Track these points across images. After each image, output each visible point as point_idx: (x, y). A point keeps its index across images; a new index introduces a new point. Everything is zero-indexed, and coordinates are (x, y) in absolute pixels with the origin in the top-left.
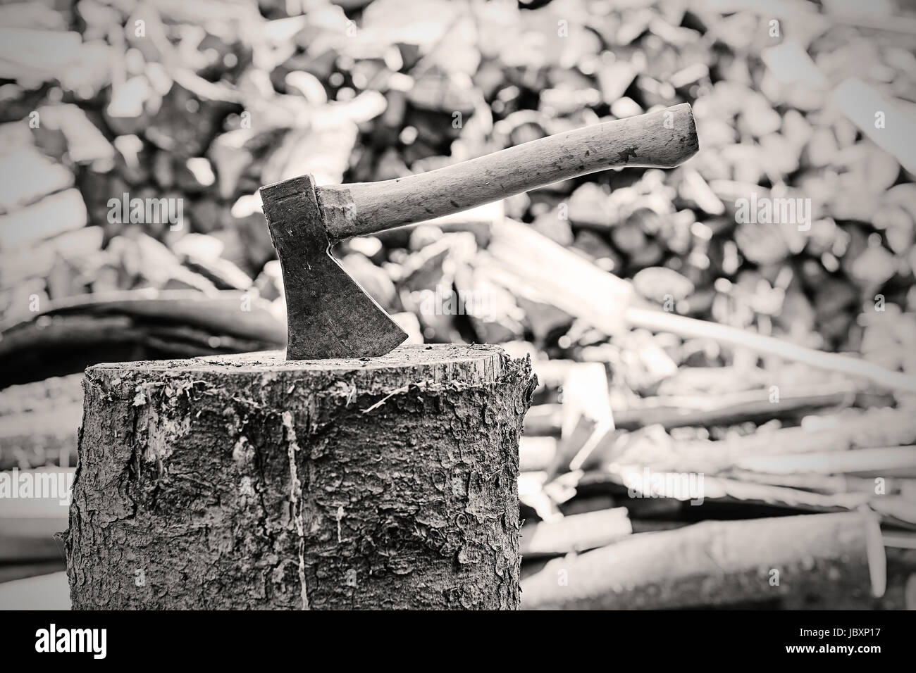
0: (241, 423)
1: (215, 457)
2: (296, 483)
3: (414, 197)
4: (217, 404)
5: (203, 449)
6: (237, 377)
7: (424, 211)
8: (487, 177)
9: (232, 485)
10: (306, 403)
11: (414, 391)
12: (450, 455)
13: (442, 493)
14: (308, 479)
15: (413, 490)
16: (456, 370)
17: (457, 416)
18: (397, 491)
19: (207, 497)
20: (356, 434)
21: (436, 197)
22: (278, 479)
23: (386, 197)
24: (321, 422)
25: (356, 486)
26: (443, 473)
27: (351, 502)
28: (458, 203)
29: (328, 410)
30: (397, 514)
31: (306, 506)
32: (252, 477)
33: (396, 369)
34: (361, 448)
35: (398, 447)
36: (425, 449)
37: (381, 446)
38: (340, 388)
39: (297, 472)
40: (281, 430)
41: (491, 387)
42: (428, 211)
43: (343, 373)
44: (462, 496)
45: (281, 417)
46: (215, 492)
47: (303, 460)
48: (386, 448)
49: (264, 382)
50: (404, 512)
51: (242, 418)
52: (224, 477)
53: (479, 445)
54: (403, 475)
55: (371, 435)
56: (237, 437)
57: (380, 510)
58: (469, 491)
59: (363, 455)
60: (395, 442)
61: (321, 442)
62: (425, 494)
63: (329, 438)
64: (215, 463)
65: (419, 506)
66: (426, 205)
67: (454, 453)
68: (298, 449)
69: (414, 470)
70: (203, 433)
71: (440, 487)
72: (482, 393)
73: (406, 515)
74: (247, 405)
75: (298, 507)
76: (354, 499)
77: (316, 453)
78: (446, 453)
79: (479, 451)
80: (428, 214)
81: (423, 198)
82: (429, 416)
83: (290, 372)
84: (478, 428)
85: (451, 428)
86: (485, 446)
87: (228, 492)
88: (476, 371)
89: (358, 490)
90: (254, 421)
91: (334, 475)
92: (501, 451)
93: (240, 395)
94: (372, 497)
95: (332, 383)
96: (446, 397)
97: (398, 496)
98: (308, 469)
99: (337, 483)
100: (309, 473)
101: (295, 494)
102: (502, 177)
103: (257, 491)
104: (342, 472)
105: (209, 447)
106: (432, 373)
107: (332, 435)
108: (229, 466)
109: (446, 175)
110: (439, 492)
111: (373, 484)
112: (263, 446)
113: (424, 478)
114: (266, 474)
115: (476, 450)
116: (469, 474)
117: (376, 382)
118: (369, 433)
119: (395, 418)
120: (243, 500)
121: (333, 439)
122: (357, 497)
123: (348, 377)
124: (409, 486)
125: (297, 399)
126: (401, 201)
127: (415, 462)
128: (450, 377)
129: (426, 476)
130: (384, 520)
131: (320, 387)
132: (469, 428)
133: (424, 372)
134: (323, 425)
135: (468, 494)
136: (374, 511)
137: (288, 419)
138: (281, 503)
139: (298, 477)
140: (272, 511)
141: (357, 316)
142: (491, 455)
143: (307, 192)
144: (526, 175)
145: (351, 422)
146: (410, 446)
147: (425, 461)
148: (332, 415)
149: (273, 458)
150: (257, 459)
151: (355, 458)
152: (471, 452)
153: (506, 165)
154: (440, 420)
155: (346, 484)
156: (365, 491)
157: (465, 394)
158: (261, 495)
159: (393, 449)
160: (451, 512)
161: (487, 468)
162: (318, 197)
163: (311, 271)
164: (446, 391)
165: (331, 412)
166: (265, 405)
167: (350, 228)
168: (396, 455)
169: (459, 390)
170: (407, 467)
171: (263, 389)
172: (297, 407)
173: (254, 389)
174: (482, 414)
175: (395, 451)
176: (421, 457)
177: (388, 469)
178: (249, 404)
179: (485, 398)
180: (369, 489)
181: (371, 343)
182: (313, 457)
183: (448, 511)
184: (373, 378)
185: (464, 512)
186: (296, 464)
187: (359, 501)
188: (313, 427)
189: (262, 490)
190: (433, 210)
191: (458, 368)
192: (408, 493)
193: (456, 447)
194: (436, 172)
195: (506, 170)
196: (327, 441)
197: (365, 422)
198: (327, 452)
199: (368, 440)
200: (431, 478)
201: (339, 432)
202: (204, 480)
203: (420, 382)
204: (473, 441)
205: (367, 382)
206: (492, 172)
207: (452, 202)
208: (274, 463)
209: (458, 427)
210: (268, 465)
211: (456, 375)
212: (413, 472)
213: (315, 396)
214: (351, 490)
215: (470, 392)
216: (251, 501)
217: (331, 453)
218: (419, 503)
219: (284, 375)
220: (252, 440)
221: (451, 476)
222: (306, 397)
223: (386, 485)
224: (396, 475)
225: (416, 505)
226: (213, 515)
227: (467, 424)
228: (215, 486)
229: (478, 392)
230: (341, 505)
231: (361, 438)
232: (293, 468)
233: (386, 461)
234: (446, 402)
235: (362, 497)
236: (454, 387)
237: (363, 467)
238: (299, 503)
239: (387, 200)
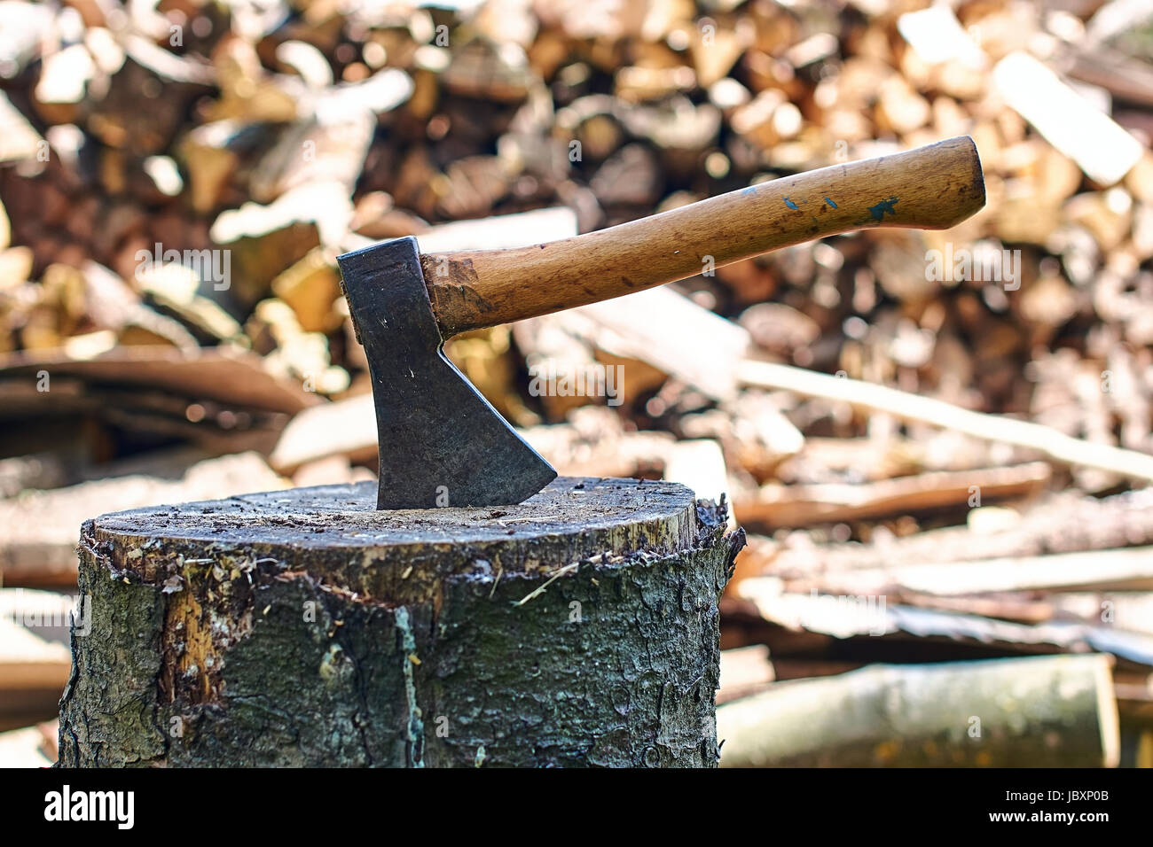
0: (333, 624)
1: (290, 673)
2: (415, 713)
3: (567, 271)
4: (295, 595)
5: (274, 661)
6: (324, 553)
7: (584, 292)
8: (675, 242)
9: (318, 716)
10: (430, 592)
11: (586, 570)
12: (636, 661)
13: (625, 719)
14: (433, 705)
15: (583, 717)
16: (642, 534)
17: (645, 604)
18: (562, 719)
19: (280, 731)
20: (504, 638)
21: (600, 271)
22: (388, 706)
23: (525, 270)
24: (452, 622)
25: (503, 715)
26: (626, 688)
27: (496, 739)
28: (633, 280)
29: (463, 603)
30: (562, 754)
31: (429, 746)
32: (349, 704)
33: (559, 537)
34: (510, 658)
35: (563, 653)
36: (600, 655)
37: (539, 654)
38: (481, 570)
39: (416, 697)
40: (393, 634)
41: (690, 558)
42: (589, 292)
43: (483, 547)
44: (652, 721)
45: (393, 615)
46: (292, 725)
47: (425, 678)
48: (546, 656)
49: (367, 563)
50: (571, 750)
51: (334, 617)
52: (306, 703)
53: (674, 644)
54: (570, 696)
55: (525, 638)
56: (326, 644)
57: (538, 749)
58: (661, 714)
59: (513, 668)
60: (559, 647)
61: (452, 651)
62: (601, 721)
63: (464, 644)
64: (291, 682)
65: (593, 740)
66: (585, 283)
67: (641, 658)
68: (418, 662)
69: (587, 686)
70: (273, 637)
71: (622, 710)
72: (678, 566)
73: (574, 754)
74: (341, 597)
75: (418, 748)
76: (501, 735)
77: (445, 667)
78: (630, 659)
79: (674, 652)
80: (589, 296)
81: (580, 272)
82: (607, 606)
83: (405, 546)
84: (672, 619)
85: (637, 622)
86: (682, 644)
87: (312, 727)
88: (668, 533)
89: (506, 720)
90: (351, 621)
91: (471, 699)
92: (701, 649)
93: (329, 580)
94: (527, 730)
95: (469, 562)
96: (631, 576)
97: (563, 727)
98: (433, 691)
99: (476, 712)
100: (433, 696)
101: (414, 729)
102: (698, 243)
103: (356, 725)
104: (483, 694)
105: (283, 658)
106: (610, 541)
107: (468, 641)
108: (314, 688)
109: (615, 239)
110: (620, 718)
111: (528, 711)
112: (365, 658)
113: (597, 698)
114: (370, 699)
115: (671, 651)
116: (661, 688)
117: (532, 558)
118: (522, 635)
119: (559, 611)
120: (335, 738)
121: (470, 646)
122: (504, 731)
123: (492, 551)
124: (578, 711)
125: (416, 587)
126: (548, 277)
127: (587, 675)
128: (634, 545)
129: (602, 695)
130: (543, 764)
131: (449, 569)
132: (661, 619)
133: (598, 540)
134: (456, 625)
135: (659, 717)
136: (531, 752)
137: (403, 618)
138: (392, 743)
139: (418, 704)
140: (378, 753)
141: (482, 445)
142: (689, 656)
143: (409, 264)
144: (733, 241)
145: (495, 620)
146: (581, 651)
147: (601, 674)
148: (468, 611)
149: (381, 675)
150: (356, 679)
151: (502, 673)
152: (663, 654)
153: (703, 225)
154: (622, 611)
155: (489, 712)
156: (516, 722)
157: (655, 571)
158: (362, 731)
159: (556, 658)
160: (637, 745)
161: (684, 676)
162: (424, 271)
163: (413, 380)
164: (631, 568)
165: (467, 606)
166: (368, 596)
167: (472, 315)
168: (561, 666)
169: (649, 564)
170: (575, 684)
171: (365, 571)
172: (416, 598)
173: (352, 573)
174: (679, 598)
175: (560, 660)
176: (596, 667)
177: (548, 688)
178: (344, 595)
179: (681, 573)
180: (522, 718)
181: (502, 485)
182: (441, 674)
183: (633, 744)
184: (527, 552)
185: (655, 743)
186: (414, 684)
187: (507, 737)
188: (440, 629)
189: (363, 724)
190: (596, 292)
191: (645, 531)
192: (578, 721)
193: (644, 649)
194: (599, 234)
195: (706, 232)
196: (461, 650)
197: (516, 620)
198: (460, 667)
199: (520, 646)
200: (610, 697)
201: (478, 637)
202: (274, 706)
203: (592, 555)
204: (665, 637)
205: (518, 559)
206: (683, 235)
207: (624, 279)
208: (383, 682)
209: (646, 620)
210: (372, 685)
211: (642, 541)
212: (585, 691)
213: (443, 582)
214: (496, 722)
215: (663, 567)
216: (347, 739)
217: (468, 668)
218: (592, 735)
219: (397, 549)
220: (348, 649)
221: (636, 693)
222: (429, 585)
223: (547, 710)
224: (561, 695)
225: (588, 739)
226: (289, 759)
227: (659, 614)
228: (291, 716)
229: (672, 565)
230: (481, 744)
231: (511, 643)
232: (411, 690)
233: (546, 675)
234: (630, 584)
235: (512, 730)
236: (642, 561)
237: (513, 686)
238: (419, 742)
239: (527, 276)
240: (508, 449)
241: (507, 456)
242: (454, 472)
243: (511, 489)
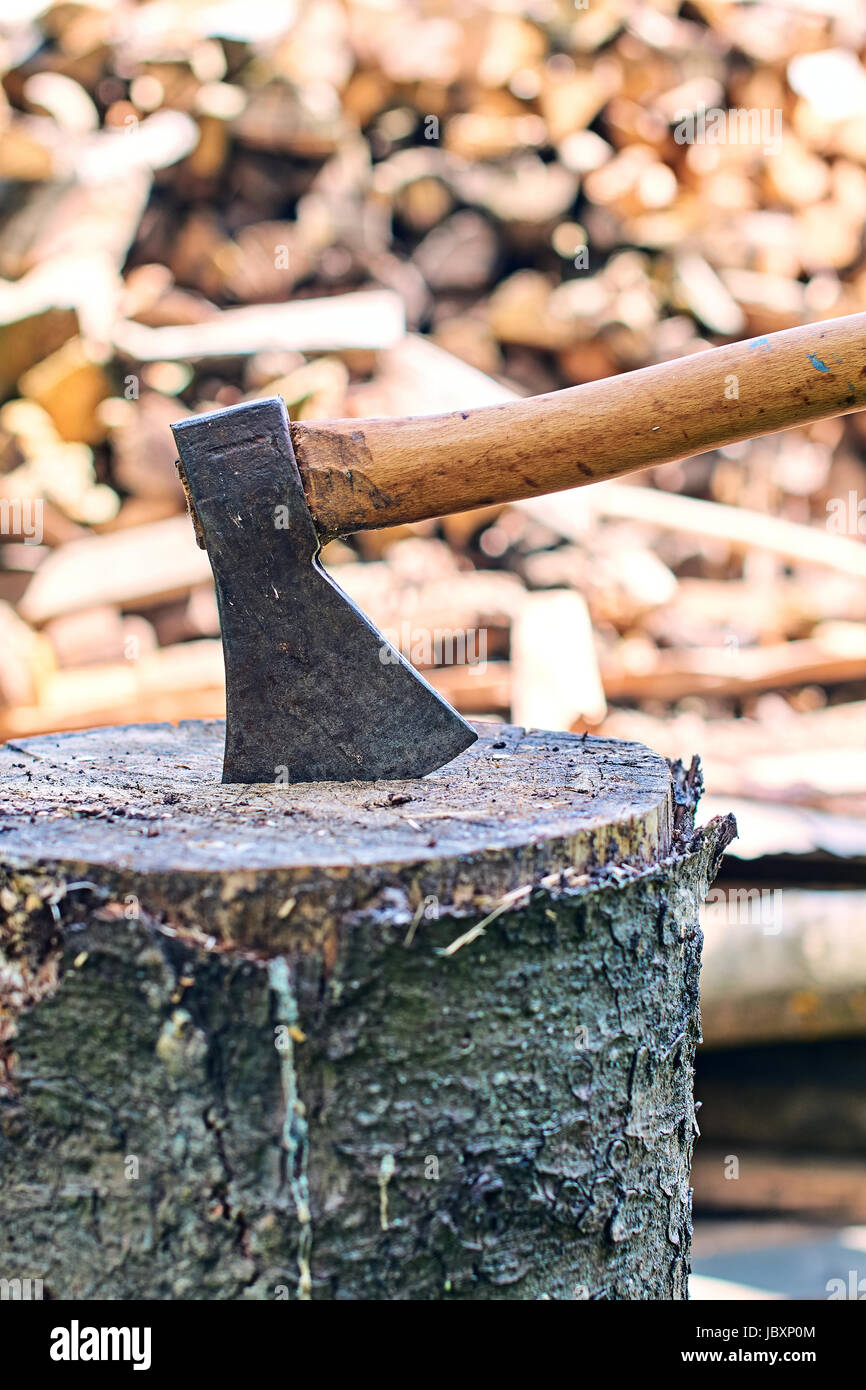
0: (178, 983)
1: (115, 1048)
2: (295, 1110)
3: (502, 452)
4: (123, 939)
5: (90, 1032)
6: (166, 878)
7: (523, 482)
8: (656, 414)
9: (153, 1111)
10: (319, 936)
11: (540, 900)
12: (602, 1023)
13: (586, 1105)
14: (320, 1098)
15: (531, 1107)
16: (611, 840)
17: (616, 941)
18: (503, 1112)
19: (96, 1131)
20: (422, 1001)
21: (547, 453)
22: (256, 1099)
23: (440, 450)
24: (351, 978)
25: (420, 1109)
26: (588, 1061)
27: (409, 1144)
28: (592, 467)
29: (367, 954)
30: (501, 1162)
31: (315, 1155)
32: (199, 1096)
33: (502, 852)
34: (431, 1028)
35: (505, 1018)
36: (555, 1018)
37: (472, 1022)
38: (392, 904)
39: (298, 1085)
40: (265, 997)
41: (674, 869)
42: (529, 482)
43: (396, 869)
44: (621, 1104)
45: (265, 971)
46: (116, 1123)
47: (310, 1059)
48: (482, 1023)
49: (228, 893)
50: (513, 1154)
51: (179, 973)
52: (136, 1092)
53: (650, 993)
54: (513, 1077)
55: (453, 999)
56: (167, 1011)
57: (468, 1156)
58: (633, 1091)
59: (436, 1043)
60: (499, 1010)
61: (349, 1022)
62: (554, 1111)
63: (367, 1011)
64: (114, 1063)
65: (543, 1138)
66: (525, 470)
67: (608, 1017)
68: (301, 1037)
69: (536, 1063)
70: (89, 997)
71: (582, 1093)
72: (659, 883)
73: (517, 1160)
74: (189, 945)
75: (298, 1158)
76: (416, 1138)
77: (339, 1044)
78: (593, 1020)
79: (652, 1005)
80: (528, 487)
81: (519, 454)
82: (565, 949)
83: (283, 870)
84: (649, 957)
85: (605, 967)
86: (662, 991)
87: (144, 1126)
88: (645, 835)
89: (424, 1117)
90: (205, 977)
91: (375, 1088)
92: (683, 994)
93: (173, 917)
94: (452, 1129)
95: (375, 891)
96: (598, 904)
97: (503, 1122)
98: (321, 1077)
99: (381, 1106)
100: (320, 1085)
101: (293, 1132)
102: (687, 417)
103: (209, 1126)
104: (392, 1081)
105: (103, 1028)
106: (569, 853)
107: (374, 1006)
108: (146, 1071)
109: (568, 407)
110: (579, 1104)
111: (455, 1104)
112: (225, 1029)
113: (550, 1078)
114: (229, 1088)
115: (647, 1003)
116: (633, 1057)
117: (463, 883)
118: (448, 995)
119: (501, 959)
120: (179, 1145)
121: (375, 1014)
122: (422, 1133)
123: (407, 875)
124: (524, 1099)
125: (299, 928)
126: (473, 461)
127: (536, 1046)
128: (601, 857)
129: (556, 1074)
130: (474, 1175)
131: (347, 902)
132: (635, 959)
133: (553, 852)
134: (355, 984)
135: (630, 1097)
136: (456, 1159)
137: (280, 975)
138: (261, 1150)
139: (300, 1096)
140: (241, 1167)
142: (670, 1007)
143: (274, 437)
144: (735, 414)
145: (412, 975)
146: (528, 1014)
147: (554, 1043)
148: (374, 964)
149: (246, 1055)
150: (213, 1062)
151: (420, 1049)
152: (637, 1010)
153: (694, 391)
154: (585, 953)
155: (399, 1105)
156: (438, 1119)
157: (630, 893)
158: (218, 1134)
159: (494, 1026)
160: (600, 1140)
161: (662, 1036)
162: (296, 447)
163: (278, 602)
164: (600, 892)
165: (373, 956)
166: (229, 943)
167: (363, 513)
168: (501, 1037)
169: (622, 884)
170: (521, 1060)
171: (226, 906)
172: (299, 945)
173: (203, 907)
174: (659, 928)
175: (500, 1028)
176: (548, 1035)
177: (484, 1068)
178: (195, 942)
179: (663, 890)
180: (447, 1112)
182: (334, 1054)
183: (595, 1139)
184: (457, 875)
185: (624, 1135)
186: (295, 1067)
187: (425, 1141)
188: (332, 990)
189: (220, 1124)
190: (539, 482)
191: (616, 835)
192: (523, 1113)
193: (613, 1004)
194: (545, 400)
195: (695, 402)
196: (362, 1019)
197: (441, 973)
198: (362, 1042)
199: (446, 1010)
200: (566, 1076)
201: (388, 999)
202: (89, 1095)
203: (546, 875)
204: (640, 985)
205: (444, 886)
206: (666, 404)
207: (580, 465)
208: (249, 1064)
209: (616, 963)
210: (233, 1069)
211: (611, 850)
212: (532, 1069)
213: (338, 922)
214: (410, 1119)
215: (640, 887)
216: (196, 1147)
217: (372, 1044)
218: (542, 1131)
219: (272, 875)
220: (200, 1018)
221: (601, 1067)
222: (317, 925)
223: (481, 1101)
224: (501, 1078)
225: (536, 1137)
226: (110, 1171)
227: (633, 952)
228: (115, 1110)
229: (651, 882)
230: (387, 1152)
231: (434, 1006)
232: (289, 1076)
233: (480, 1051)
234: (598, 914)
235: (432, 1131)
236: (614, 881)
237: (435, 1068)
238: (300, 1150)
239: (443, 458)
240: (409, 701)
241: (408, 710)
242: (333, 732)
243: (412, 757)
